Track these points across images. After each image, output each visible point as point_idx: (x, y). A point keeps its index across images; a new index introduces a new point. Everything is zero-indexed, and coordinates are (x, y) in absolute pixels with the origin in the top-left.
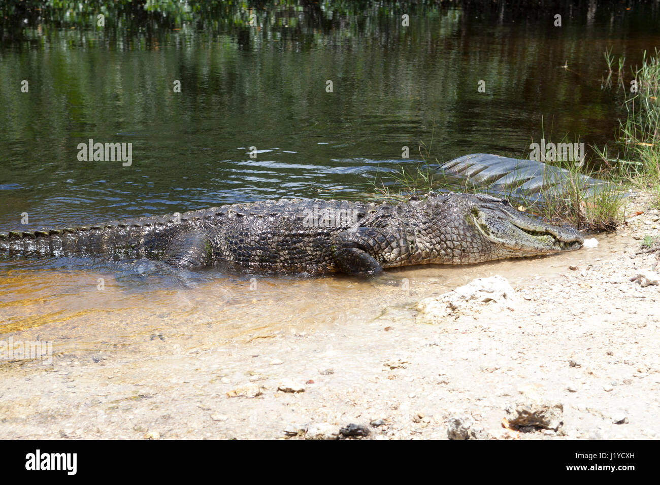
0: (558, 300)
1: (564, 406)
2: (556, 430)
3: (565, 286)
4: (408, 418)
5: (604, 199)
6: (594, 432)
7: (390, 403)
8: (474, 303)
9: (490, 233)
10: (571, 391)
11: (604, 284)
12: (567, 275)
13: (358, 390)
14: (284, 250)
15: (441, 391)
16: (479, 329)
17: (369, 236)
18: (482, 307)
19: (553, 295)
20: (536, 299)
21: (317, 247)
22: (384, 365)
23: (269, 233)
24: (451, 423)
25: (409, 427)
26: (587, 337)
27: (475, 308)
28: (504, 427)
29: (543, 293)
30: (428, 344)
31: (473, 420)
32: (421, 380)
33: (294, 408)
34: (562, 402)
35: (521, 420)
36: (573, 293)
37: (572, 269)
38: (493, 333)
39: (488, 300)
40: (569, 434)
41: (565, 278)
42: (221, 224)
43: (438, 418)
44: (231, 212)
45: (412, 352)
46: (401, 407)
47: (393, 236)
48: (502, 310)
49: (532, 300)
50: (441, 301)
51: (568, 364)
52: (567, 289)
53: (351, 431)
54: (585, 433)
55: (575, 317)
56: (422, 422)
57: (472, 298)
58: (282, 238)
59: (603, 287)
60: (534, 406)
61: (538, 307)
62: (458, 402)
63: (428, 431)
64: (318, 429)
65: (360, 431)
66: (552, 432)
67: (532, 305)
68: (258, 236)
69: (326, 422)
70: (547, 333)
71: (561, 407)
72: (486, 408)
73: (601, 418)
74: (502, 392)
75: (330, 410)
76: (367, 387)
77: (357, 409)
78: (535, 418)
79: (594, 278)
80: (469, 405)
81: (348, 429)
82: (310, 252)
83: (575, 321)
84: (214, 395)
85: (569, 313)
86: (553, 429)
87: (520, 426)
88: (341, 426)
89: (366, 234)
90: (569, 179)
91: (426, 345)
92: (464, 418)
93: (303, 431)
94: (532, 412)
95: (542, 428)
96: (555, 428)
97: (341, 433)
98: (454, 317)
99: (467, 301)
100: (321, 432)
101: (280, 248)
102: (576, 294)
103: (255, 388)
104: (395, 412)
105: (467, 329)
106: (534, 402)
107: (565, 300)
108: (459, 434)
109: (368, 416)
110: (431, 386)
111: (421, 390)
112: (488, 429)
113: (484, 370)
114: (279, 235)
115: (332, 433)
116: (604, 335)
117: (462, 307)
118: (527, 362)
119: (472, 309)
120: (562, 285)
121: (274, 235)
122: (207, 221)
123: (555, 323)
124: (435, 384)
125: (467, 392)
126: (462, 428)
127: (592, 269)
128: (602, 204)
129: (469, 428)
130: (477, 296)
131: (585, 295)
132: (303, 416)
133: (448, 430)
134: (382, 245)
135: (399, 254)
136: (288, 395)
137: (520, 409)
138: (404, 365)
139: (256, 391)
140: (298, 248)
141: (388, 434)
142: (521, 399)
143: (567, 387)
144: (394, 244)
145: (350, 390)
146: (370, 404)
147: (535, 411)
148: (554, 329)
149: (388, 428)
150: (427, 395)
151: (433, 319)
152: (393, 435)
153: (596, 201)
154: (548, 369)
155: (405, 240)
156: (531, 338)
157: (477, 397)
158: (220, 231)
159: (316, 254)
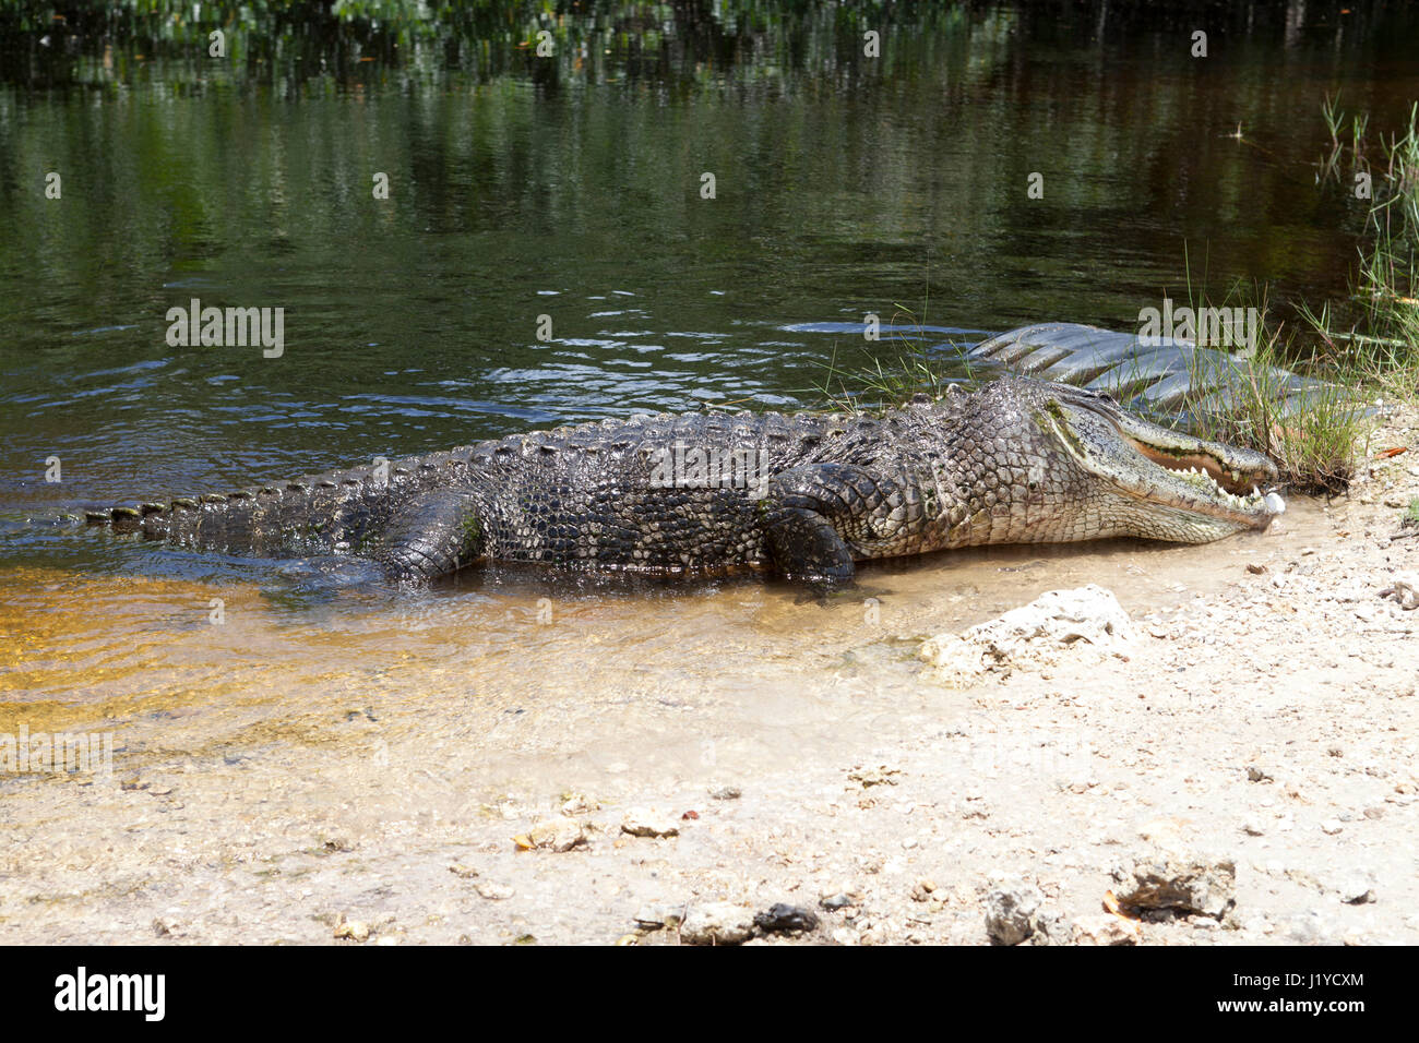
0: (1223, 638)
1: (1237, 867)
2: (1219, 918)
3: (1238, 607)
4: (900, 891)
5: (1323, 421)
6: (1302, 920)
7: (862, 861)
8: (1043, 644)
9: (1086, 453)
10: (1251, 833)
11: (1323, 603)
12: (1242, 584)
13: (794, 832)
14: (650, 520)
15: (972, 835)
16: (1053, 701)
17: (841, 481)
18: (1059, 653)
19: (1212, 626)
20: (1176, 635)
21: (722, 512)
22: (850, 778)
23: (613, 486)
24: (994, 903)
25: (902, 912)
26: (1286, 718)
27: (1044, 655)
28: (1107, 910)
29: (1193, 623)
30: (945, 731)
31: (1040, 896)
32: (930, 810)
33: (656, 871)
34: (1233, 858)
35: (1145, 896)
36: (1255, 622)
37: (1254, 570)
38: (1086, 710)
39: (1072, 639)
40: (1246, 925)
41: (1238, 591)
42: (507, 470)
43: (966, 891)
44: (528, 445)
45: (910, 749)
46: (888, 869)
47: (890, 482)
48: (1103, 659)
49: (1168, 637)
50: (972, 640)
51: (1246, 775)
52: (1243, 615)
53: (779, 919)
54: (1283, 923)
55: (1260, 674)
56: (931, 901)
57: (1039, 633)
58: (643, 496)
59: (1321, 609)
60: (1171, 866)
61: (1180, 653)
62: (1009, 858)
63: (944, 920)
64: (708, 916)
65: (797, 920)
66: (1212, 921)
67: (1169, 647)
68: (590, 493)
69: (725, 899)
70: (1200, 709)
71: (1230, 868)
72: (1068, 870)
73: (1316, 892)
74: (1104, 835)
75: (734, 875)
76: (813, 825)
77: (792, 873)
78: (1174, 892)
79: (1300, 589)
80: (1030, 862)
81: (771, 916)
82: (707, 525)
83: (1260, 684)
84: (485, 844)
85: (1247, 666)
86: (1213, 914)
87: (1143, 910)
88: (758, 909)
89: (835, 478)
90: (1247, 377)
91: (940, 734)
92: (1020, 891)
93: (676, 919)
94: (1169, 879)
95: (1191, 912)
96: (1217, 912)
97: (756, 923)
98: (1000, 675)
99: (1028, 640)
100: (714, 921)
101: (642, 517)
102: (1263, 625)
103: (572, 827)
104: (873, 878)
105: (1028, 699)
106: (1171, 855)
107: (1237, 637)
108: (1010, 926)
109: (816, 888)
110: (951, 824)
111: (929, 831)
112: (1073, 915)
113: (1064, 787)
114: (636, 490)
115: (738, 923)
116: (1323, 714)
117: (1018, 653)
118: (1158, 771)
119: (1039, 658)
120: (1232, 605)
121: (625, 489)
122: (477, 467)
123: (1217, 688)
124: (958, 818)
125: (1028, 837)
126: (1018, 912)
127: (1296, 570)
128: (1318, 432)
129: (1031, 914)
130: (1048, 629)
131: (1283, 626)
132: (676, 887)
133: (988, 918)
134: (868, 501)
135: (904, 521)
136: (643, 842)
137: (1143, 872)
138: (893, 778)
139: (575, 835)
140: (682, 517)
141: (859, 926)
142: (1145, 851)
143: (1242, 825)
144: (893, 499)
145: (777, 831)
146: (819, 861)
147: (1175, 875)
148: (1213, 700)
149: (859, 913)
150: (943, 843)
151: (953, 677)
152: (869, 927)
153: (1304, 424)
154: (1201, 785)
155: (917, 489)
156: (1164, 719)
157: (1050, 847)
158: (505, 486)
159: (722, 528)
